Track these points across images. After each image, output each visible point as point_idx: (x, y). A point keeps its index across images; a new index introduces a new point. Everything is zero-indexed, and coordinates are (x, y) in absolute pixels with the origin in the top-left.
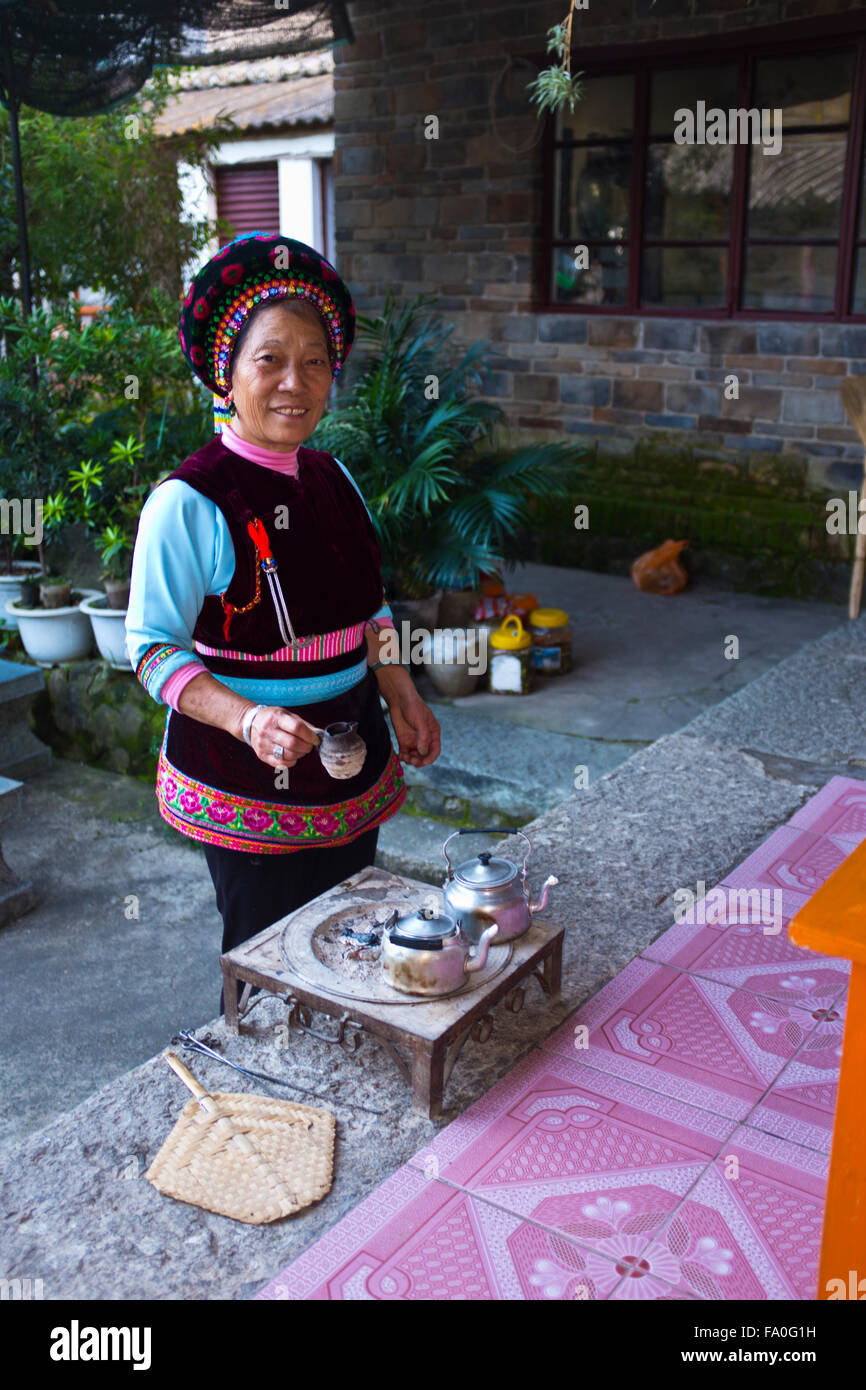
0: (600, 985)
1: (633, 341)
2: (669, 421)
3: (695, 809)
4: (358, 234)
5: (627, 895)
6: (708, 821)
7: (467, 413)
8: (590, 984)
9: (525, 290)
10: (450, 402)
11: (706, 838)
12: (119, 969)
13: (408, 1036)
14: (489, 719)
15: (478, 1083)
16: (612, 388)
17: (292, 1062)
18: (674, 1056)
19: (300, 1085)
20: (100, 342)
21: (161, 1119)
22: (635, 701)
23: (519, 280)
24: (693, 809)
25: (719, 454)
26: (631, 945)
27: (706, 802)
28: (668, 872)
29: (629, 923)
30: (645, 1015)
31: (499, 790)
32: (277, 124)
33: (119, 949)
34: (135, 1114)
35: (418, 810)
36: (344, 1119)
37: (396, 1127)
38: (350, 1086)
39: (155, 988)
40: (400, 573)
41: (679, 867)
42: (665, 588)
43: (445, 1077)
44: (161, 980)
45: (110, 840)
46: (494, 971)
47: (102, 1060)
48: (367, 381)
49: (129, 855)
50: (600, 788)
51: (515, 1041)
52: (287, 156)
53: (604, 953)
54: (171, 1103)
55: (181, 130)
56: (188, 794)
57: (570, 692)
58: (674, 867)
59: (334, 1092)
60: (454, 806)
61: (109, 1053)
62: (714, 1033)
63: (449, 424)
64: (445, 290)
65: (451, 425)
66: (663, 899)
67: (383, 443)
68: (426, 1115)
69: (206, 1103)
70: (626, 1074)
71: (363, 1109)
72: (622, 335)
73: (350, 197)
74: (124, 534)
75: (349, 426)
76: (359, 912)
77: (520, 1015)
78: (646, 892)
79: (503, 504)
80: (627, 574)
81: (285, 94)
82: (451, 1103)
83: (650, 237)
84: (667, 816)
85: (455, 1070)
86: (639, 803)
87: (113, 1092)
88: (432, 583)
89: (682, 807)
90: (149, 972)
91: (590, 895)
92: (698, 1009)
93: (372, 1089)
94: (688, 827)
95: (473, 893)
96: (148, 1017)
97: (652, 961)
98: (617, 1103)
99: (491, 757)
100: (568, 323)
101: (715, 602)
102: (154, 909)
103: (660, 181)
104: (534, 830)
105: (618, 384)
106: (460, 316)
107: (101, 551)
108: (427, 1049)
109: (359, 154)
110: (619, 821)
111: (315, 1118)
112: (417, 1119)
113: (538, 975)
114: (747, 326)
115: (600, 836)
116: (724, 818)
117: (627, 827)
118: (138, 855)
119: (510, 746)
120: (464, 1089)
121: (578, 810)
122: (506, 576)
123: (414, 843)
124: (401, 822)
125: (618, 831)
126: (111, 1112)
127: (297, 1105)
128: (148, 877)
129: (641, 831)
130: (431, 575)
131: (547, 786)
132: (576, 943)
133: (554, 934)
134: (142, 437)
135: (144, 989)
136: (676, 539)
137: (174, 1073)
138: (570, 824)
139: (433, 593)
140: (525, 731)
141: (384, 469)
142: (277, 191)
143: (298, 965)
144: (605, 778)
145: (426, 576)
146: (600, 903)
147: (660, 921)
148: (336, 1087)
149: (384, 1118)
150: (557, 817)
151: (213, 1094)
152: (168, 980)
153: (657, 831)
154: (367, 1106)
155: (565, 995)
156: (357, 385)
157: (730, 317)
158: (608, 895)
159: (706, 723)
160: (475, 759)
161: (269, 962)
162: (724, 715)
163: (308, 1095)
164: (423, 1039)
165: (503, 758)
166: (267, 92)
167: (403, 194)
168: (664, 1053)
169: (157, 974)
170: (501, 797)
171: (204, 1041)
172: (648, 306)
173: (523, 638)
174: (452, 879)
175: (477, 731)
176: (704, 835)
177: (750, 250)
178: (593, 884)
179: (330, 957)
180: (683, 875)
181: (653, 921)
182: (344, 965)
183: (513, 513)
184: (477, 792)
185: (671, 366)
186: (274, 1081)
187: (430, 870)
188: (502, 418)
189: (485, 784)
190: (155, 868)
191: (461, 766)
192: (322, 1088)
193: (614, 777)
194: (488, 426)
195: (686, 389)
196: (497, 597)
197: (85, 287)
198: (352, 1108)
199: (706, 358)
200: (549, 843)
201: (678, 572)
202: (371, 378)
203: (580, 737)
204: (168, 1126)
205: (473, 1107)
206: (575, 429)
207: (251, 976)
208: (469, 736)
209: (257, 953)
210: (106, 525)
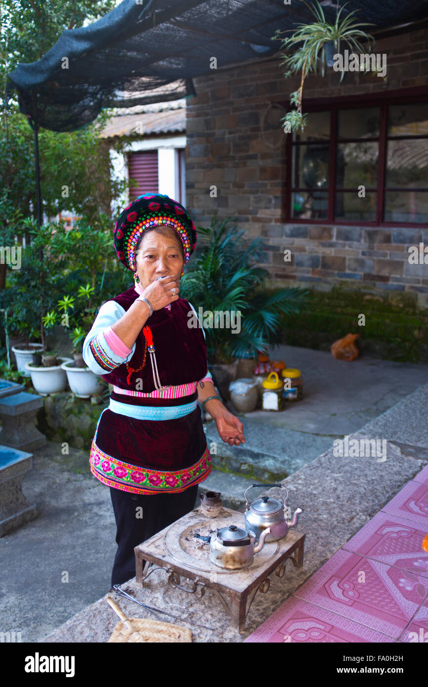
0: (322, 563)
1: (331, 237)
2: (349, 276)
3: (367, 472)
4: (197, 185)
5: (334, 516)
6: (374, 478)
7: (251, 274)
8: (317, 562)
9: (278, 212)
10: (243, 268)
11: (373, 487)
12: (78, 550)
13: (228, 590)
14: (262, 424)
15: (262, 614)
16: (321, 259)
17: (169, 602)
18: (361, 601)
19: (174, 614)
20: (75, 239)
21: (104, 632)
22: (335, 415)
23: (275, 208)
24: (366, 472)
25: (374, 292)
26: (337, 542)
27: (372, 468)
28: (354, 504)
29: (335, 531)
30: (345, 579)
31: (268, 460)
32: (158, 132)
33: (78, 539)
34: (91, 629)
35: (227, 470)
36: (195, 633)
37: (222, 638)
38: (198, 615)
39: (96, 559)
40: (218, 352)
41: (360, 502)
42: (348, 357)
43: (247, 611)
44: (100, 555)
45: (74, 483)
46: (270, 556)
47: (70, 597)
48: (203, 258)
49: (84, 491)
50: (320, 461)
51: (280, 592)
52: (162, 147)
53: (324, 546)
54: (109, 623)
55: (112, 135)
56: (105, 462)
57: (302, 410)
58: (358, 502)
59: (191, 618)
60: (245, 468)
61: (73, 593)
62: (381, 589)
63: (242, 279)
64: (240, 212)
65: (243, 279)
66: (352, 518)
67: (210, 288)
68: (237, 631)
69: (127, 624)
70: (337, 611)
71: (205, 627)
72: (326, 234)
73: (193, 168)
74: (84, 331)
75: (194, 280)
76: (202, 525)
77: (283, 578)
78: (344, 515)
79: (269, 318)
80: (329, 351)
81: (162, 118)
82: (249, 624)
83: (338, 187)
84: (353, 476)
85: (251, 607)
86: (339, 468)
87: (80, 618)
88: (234, 356)
89: (360, 471)
90: (93, 551)
91: (316, 516)
92: (372, 576)
93: (210, 617)
94: (365, 481)
95: (259, 517)
96: (93, 574)
97: (348, 551)
98: (333, 626)
99: (264, 443)
100: (299, 228)
101: (372, 365)
102: (96, 518)
103: (342, 159)
104: (287, 482)
105: (323, 258)
106: (247, 225)
107: (72, 340)
108: (238, 597)
109: (198, 148)
110: (329, 478)
111: (181, 632)
112: (233, 633)
113: (292, 558)
114: (387, 230)
115: (320, 486)
116: (381, 476)
117: (333, 481)
118: (88, 490)
119: (273, 437)
120: (256, 617)
121: (309, 472)
122: (269, 352)
123: (226, 486)
124: (219, 476)
125: (329, 483)
126: (79, 628)
127: (173, 625)
128: (93, 502)
129: (341, 483)
130: (233, 353)
131: (292, 458)
132: (309, 541)
133: (300, 537)
134: (93, 284)
135: (91, 560)
136: (353, 333)
137: (111, 607)
138: (305, 479)
139: (235, 360)
140: (280, 430)
141: (211, 301)
142: (157, 164)
143: (173, 553)
144: (322, 456)
145: (231, 353)
146: (321, 520)
147: (352, 530)
148: (191, 615)
149: (216, 633)
150: (298, 476)
151: (130, 619)
152: (103, 555)
153: (348, 483)
154: (207, 626)
155: (305, 568)
156: (198, 260)
157: (378, 225)
158: (325, 516)
159: (371, 428)
160: (255, 444)
161: (159, 551)
162: (380, 424)
163: (177, 619)
164: (236, 592)
165: (269, 444)
166: (153, 117)
167: (219, 166)
168: (356, 600)
169: (98, 552)
170: (269, 463)
171: (126, 591)
172: (338, 219)
173: (279, 384)
174: (249, 509)
175: (257, 429)
176: (372, 485)
177: (387, 193)
178: (317, 510)
179: (188, 548)
180: (362, 506)
181: (348, 530)
182: (196, 553)
183: (273, 321)
184: (257, 461)
185: (351, 249)
186: (161, 612)
187: (234, 500)
188: (268, 275)
189: (260, 457)
190: (96, 497)
191: (249, 448)
192: (185, 616)
193: (326, 455)
194: (261, 279)
195: (357, 260)
196: (266, 362)
197: (66, 210)
198: (200, 626)
199: (367, 245)
200: (295, 489)
201: (355, 350)
202: (205, 256)
203: (308, 433)
204: (108, 636)
205: (260, 627)
206: (303, 279)
207: (150, 558)
208: (252, 433)
209: (153, 546)
210: (75, 327)
